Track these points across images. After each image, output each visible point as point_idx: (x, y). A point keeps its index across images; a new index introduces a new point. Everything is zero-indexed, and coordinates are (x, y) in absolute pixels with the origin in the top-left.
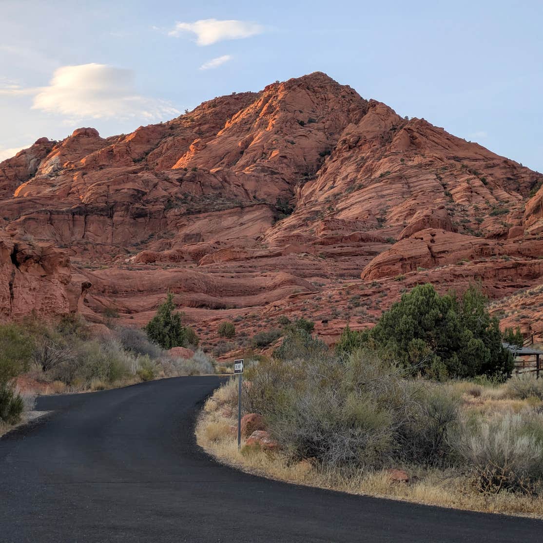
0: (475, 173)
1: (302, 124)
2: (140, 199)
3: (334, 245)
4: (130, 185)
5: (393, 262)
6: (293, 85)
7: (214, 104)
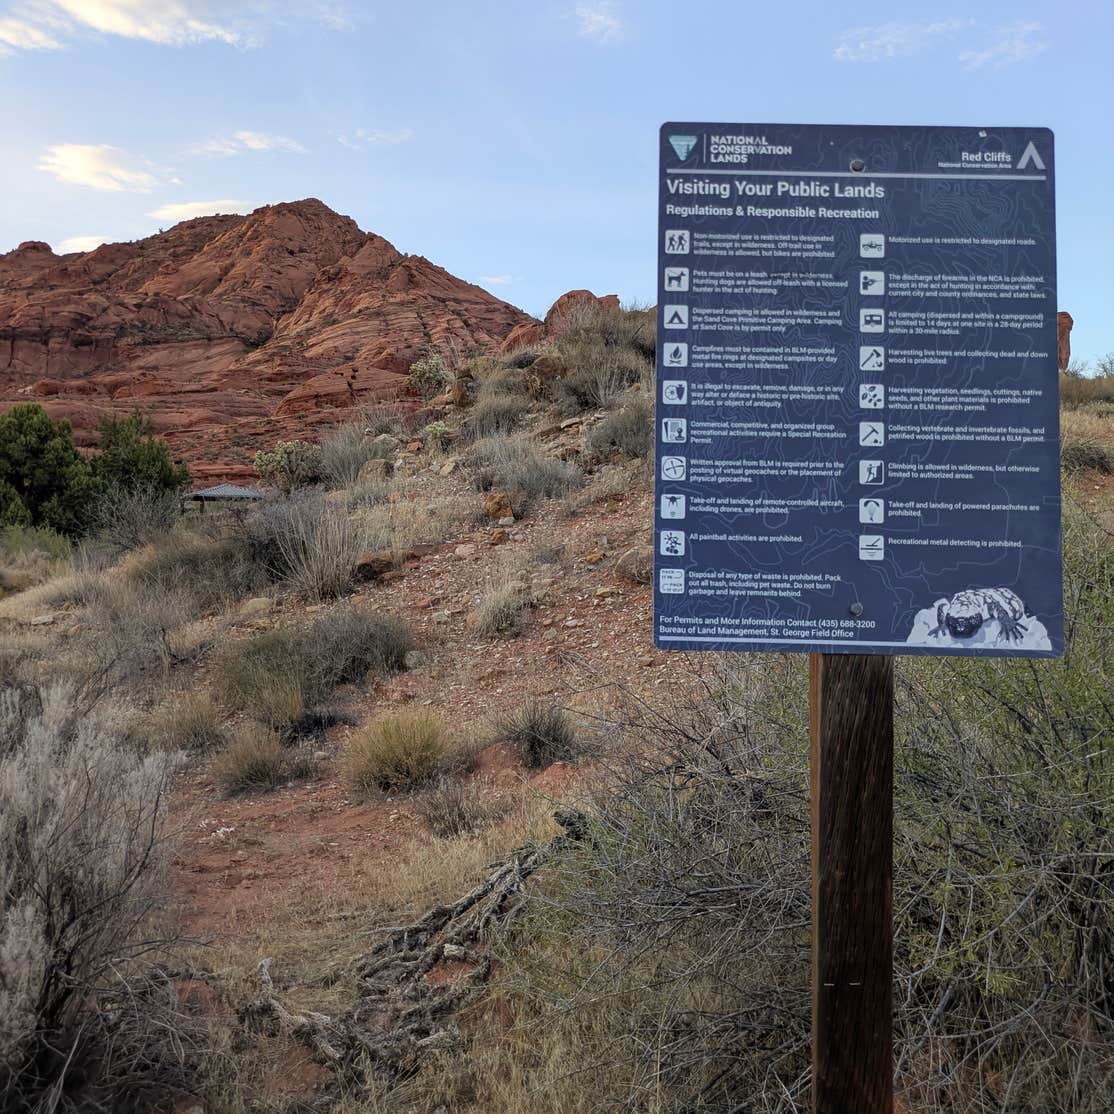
0: (457, 314)
1: (292, 253)
2: (84, 324)
3: (282, 383)
4: (71, 308)
5: (306, 399)
6: (282, 209)
7: (192, 225)
